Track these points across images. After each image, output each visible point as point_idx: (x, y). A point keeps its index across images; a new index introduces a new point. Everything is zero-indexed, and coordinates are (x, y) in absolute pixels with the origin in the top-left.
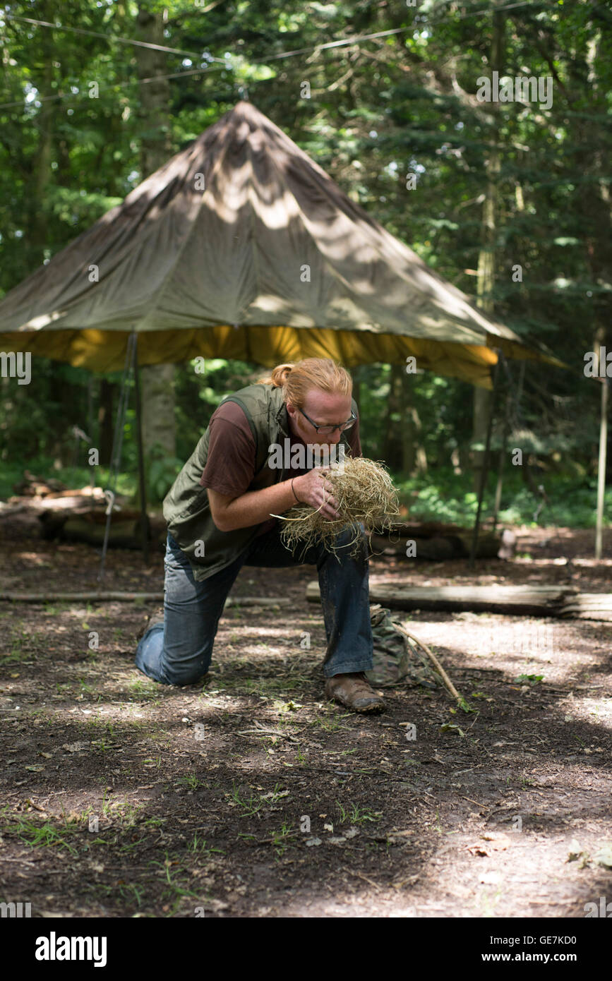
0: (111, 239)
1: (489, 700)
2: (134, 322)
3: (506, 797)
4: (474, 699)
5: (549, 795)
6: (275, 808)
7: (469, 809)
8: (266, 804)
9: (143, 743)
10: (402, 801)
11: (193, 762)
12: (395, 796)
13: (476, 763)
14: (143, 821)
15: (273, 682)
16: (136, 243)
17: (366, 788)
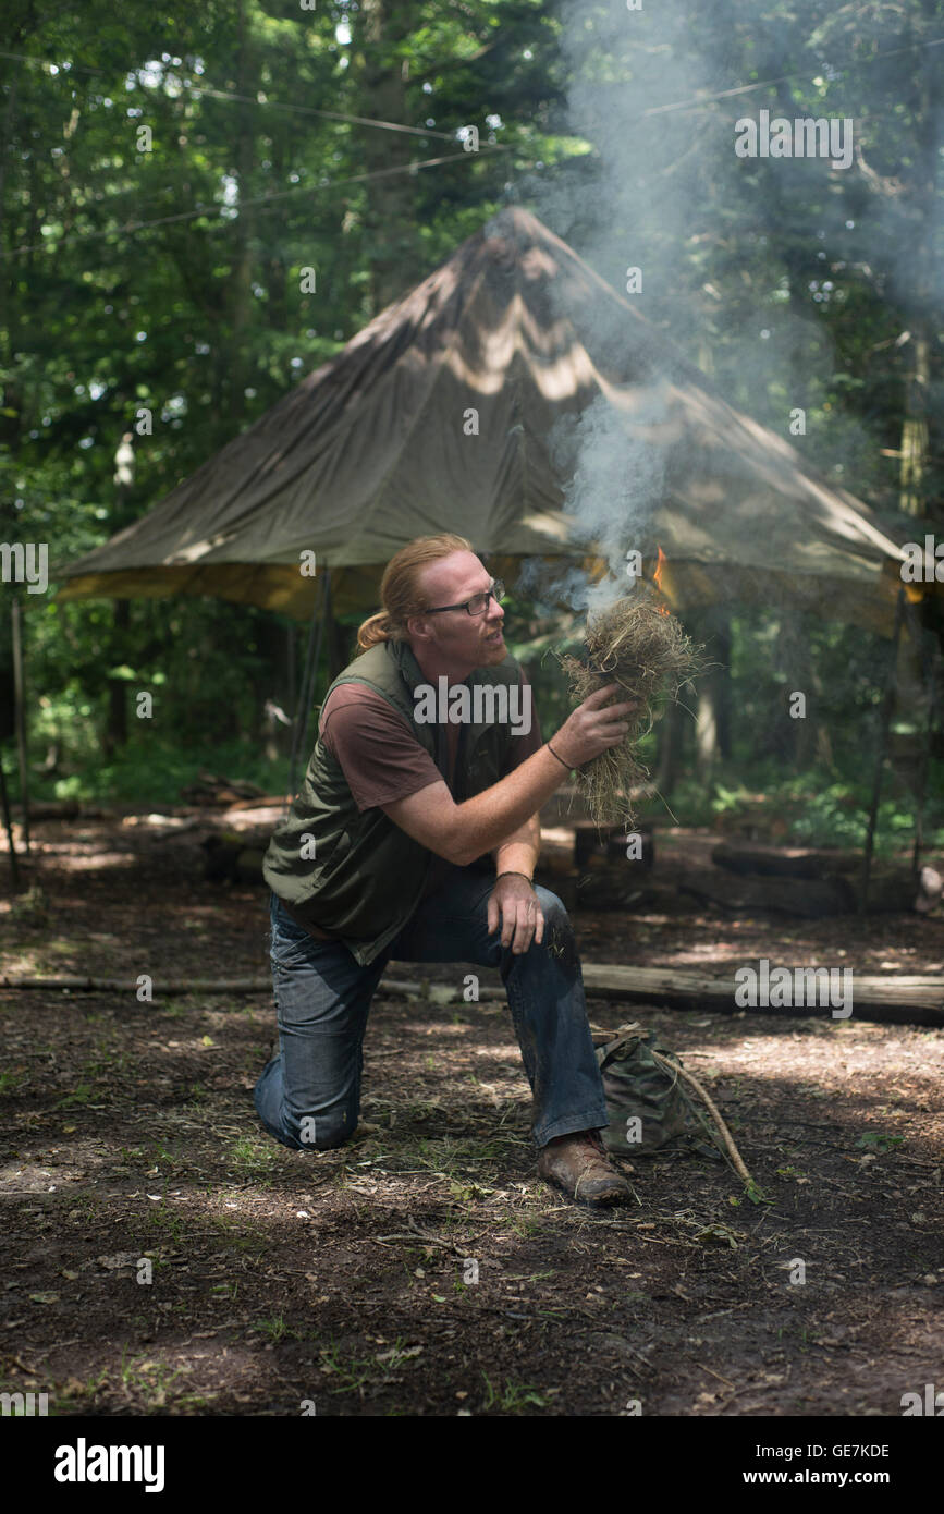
1: (801, 1181)
2: (330, 552)
3: (768, 1365)
4: (777, 1179)
5: (841, 1362)
6: (393, 1379)
7: (703, 1385)
8: (378, 1370)
9: (222, 1255)
10: (596, 1370)
11: (290, 1290)
12: (589, 1360)
13: (742, 1298)
14: (179, 1397)
15: (462, 1146)
17: (548, 1343)
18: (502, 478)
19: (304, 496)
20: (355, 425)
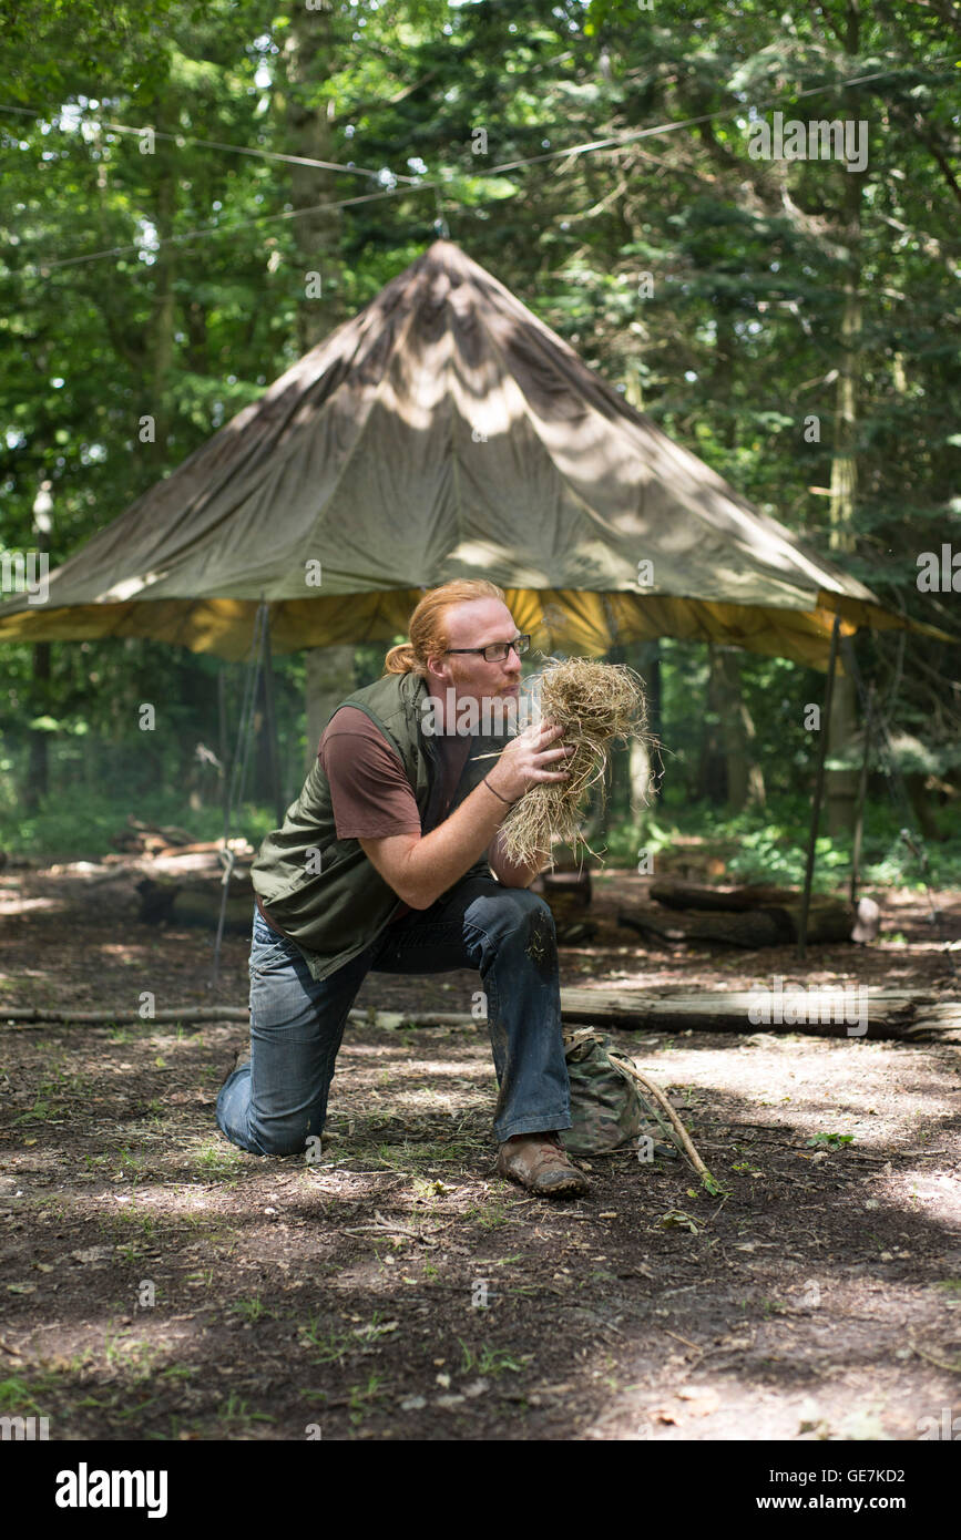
0: (238, 458)
1: (756, 1175)
2: (266, 587)
3: (733, 1331)
4: (733, 1174)
5: (802, 1328)
6: (371, 1350)
7: (671, 1350)
8: (356, 1343)
9: (195, 1248)
10: (568, 1339)
11: (264, 1277)
12: (561, 1330)
13: (704, 1276)
14: (164, 1370)
15: (423, 1150)
16: (275, 464)
17: (520, 1318)
18: (437, 512)
19: (237, 533)
20: (289, 461)
